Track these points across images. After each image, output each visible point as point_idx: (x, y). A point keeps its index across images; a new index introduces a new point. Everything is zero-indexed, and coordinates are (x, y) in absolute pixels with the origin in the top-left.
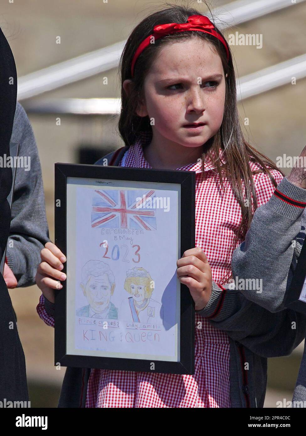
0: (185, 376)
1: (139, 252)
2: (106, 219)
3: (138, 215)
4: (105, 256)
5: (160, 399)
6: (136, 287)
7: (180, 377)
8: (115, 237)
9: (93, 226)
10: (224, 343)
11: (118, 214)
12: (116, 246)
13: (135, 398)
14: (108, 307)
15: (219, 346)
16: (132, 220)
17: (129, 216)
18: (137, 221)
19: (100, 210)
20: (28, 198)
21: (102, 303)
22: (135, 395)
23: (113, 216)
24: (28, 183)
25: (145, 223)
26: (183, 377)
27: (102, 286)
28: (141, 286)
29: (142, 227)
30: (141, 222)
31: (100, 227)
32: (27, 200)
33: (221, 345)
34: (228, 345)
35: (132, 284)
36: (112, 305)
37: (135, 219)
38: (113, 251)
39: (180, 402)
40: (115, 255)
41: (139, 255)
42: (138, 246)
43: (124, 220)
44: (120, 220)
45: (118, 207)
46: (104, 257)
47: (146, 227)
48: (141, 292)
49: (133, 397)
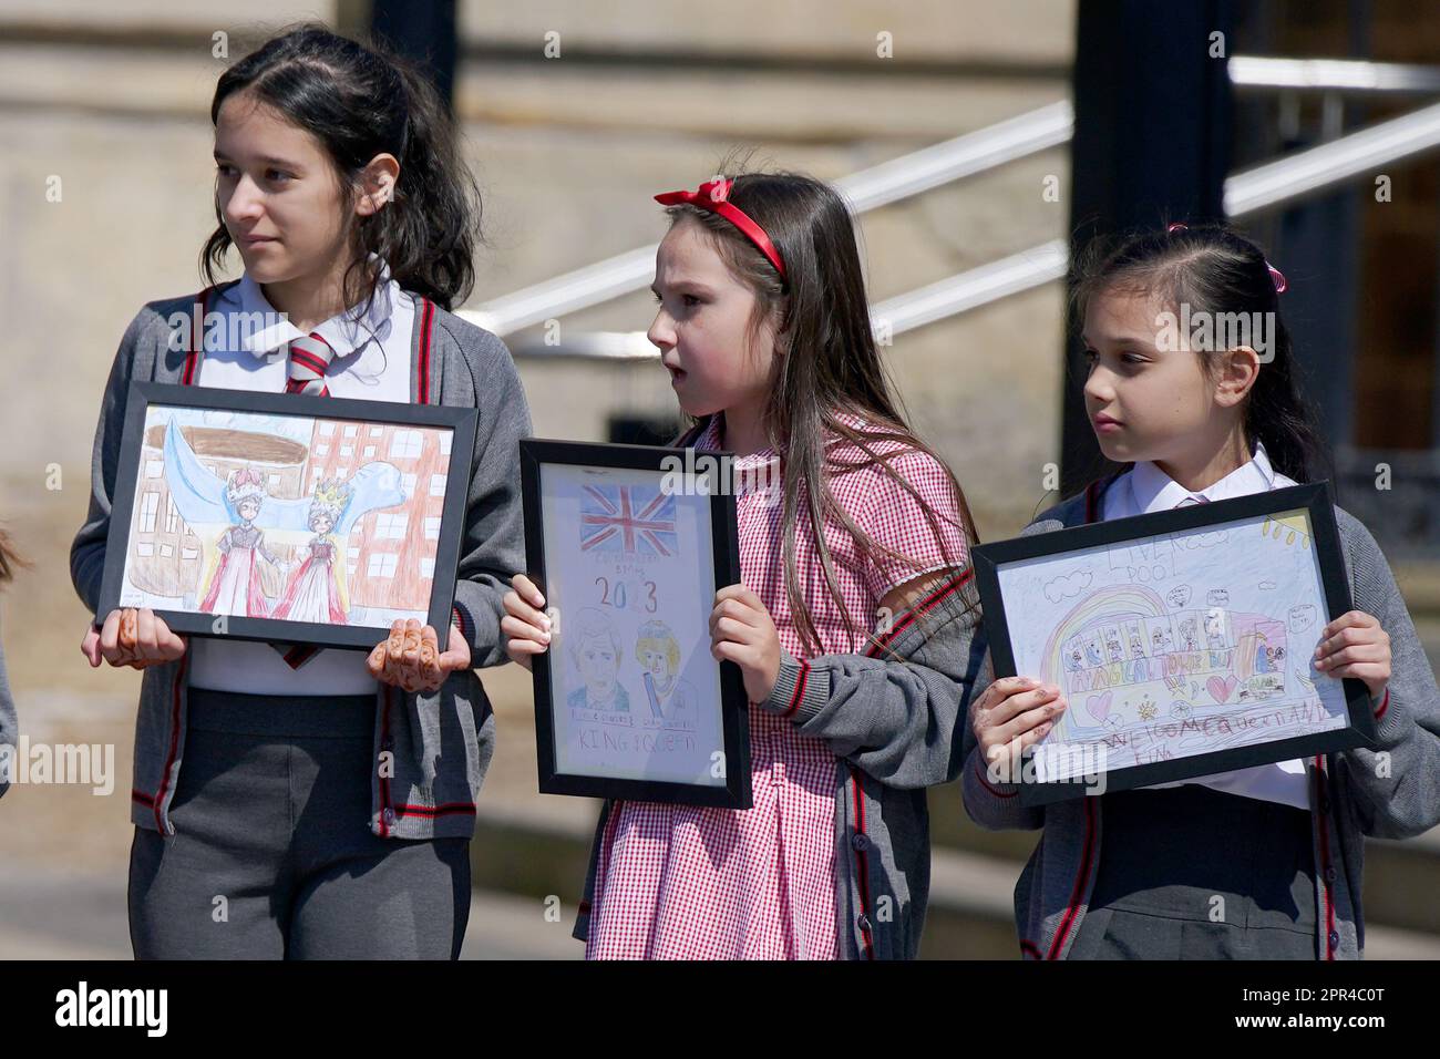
0: (738, 811)
1: (654, 595)
2: (602, 537)
3: (650, 530)
4: (606, 600)
5: (707, 854)
6: (653, 654)
7: (730, 813)
8: (618, 567)
9: (585, 548)
10: (826, 761)
11: (620, 528)
12: (620, 583)
13: (669, 849)
14: (614, 691)
15: (816, 766)
16: (641, 537)
17: (637, 531)
18: (650, 541)
19: (592, 520)
20: (509, 507)
21: (604, 684)
22: (669, 844)
23: (612, 532)
24: (508, 482)
25: (662, 543)
26: (735, 814)
27: (603, 654)
28: (662, 654)
29: (658, 552)
30: (655, 541)
31: (594, 550)
32: (508, 510)
33: (819, 764)
34: (833, 764)
35: (648, 651)
36: (620, 686)
37: (644, 537)
38: (616, 590)
39: (726, 856)
40: (619, 601)
41: (654, 599)
42: (653, 583)
43: (630, 539)
44: (623, 539)
45: (619, 515)
46: (603, 602)
47: (663, 551)
48: (662, 663)
49: (666, 846)
